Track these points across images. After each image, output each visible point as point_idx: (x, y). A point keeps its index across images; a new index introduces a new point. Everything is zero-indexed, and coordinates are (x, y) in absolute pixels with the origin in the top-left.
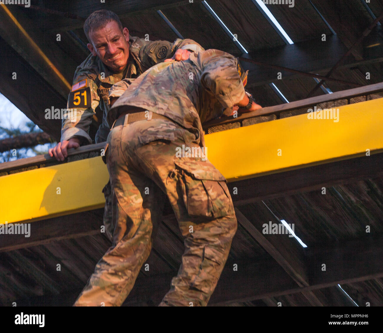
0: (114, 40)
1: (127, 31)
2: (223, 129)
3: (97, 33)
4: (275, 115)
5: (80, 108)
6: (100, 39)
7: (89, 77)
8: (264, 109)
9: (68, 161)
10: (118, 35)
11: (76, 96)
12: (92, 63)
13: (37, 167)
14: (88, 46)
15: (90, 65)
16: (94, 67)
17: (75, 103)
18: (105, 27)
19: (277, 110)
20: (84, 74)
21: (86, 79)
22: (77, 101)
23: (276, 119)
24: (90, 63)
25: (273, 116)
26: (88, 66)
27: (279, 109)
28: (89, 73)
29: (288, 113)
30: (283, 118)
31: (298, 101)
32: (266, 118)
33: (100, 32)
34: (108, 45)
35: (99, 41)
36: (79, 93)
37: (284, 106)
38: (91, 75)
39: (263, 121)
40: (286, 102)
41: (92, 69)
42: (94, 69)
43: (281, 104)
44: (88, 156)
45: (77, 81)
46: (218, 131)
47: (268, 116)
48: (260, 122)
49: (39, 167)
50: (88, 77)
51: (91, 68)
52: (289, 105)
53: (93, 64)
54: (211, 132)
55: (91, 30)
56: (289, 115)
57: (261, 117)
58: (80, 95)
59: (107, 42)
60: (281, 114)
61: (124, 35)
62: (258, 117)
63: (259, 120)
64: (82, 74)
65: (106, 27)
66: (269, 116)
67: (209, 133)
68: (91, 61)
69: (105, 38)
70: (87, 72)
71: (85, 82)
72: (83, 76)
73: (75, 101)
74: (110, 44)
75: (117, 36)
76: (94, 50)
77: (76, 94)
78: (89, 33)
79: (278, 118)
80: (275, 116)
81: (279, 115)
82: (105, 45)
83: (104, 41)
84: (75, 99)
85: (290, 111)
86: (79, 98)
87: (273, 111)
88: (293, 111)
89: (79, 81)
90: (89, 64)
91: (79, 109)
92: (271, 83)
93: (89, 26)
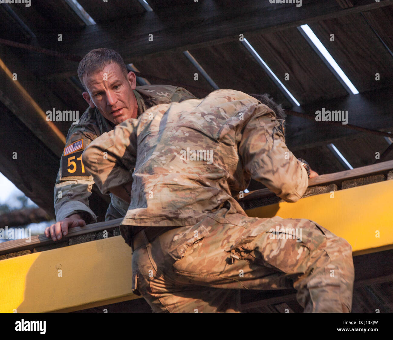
0: (114, 87)
1: (134, 76)
2: (269, 202)
3: (93, 78)
4: (336, 184)
5: (76, 177)
6: (96, 86)
7: (86, 135)
8: (321, 177)
9: (70, 243)
10: (120, 80)
11: (71, 161)
12: (89, 117)
13: (29, 251)
14: (84, 95)
15: (87, 120)
16: (91, 123)
17: (70, 171)
18: (102, 71)
19: (338, 178)
20: (79, 133)
21: (82, 139)
22: (72, 167)
23: (336, 189)
24: (87, 118)
25: (334, 186)
26: (84, 121)
27: (340, 177)
28: (85, 131)
29: (353, 183)
30: (346, 188)
31: (365, 167)
32: (324, 188)
33: (96, 77)
34: (107, 94)
35: (95, 88)
36: (74, 158)
37: (347, 173)
38: (89, 134)
39: (321, 193)
40: (349, 169)
41: (89, 125)
42: (92, 125)
43: (343, 170)
44: (96, 237)
45: (70, 142)
46: (262, 205)
47: (326, 186)
48: (316, 194)
49: (32, 252)
50: (84, 137)
51: (88, 123)
52: (354, 172)
53: (91, 119)
54: (254, 207)
55: (85, 75)
56: (353, 185)
57: (317, 187)
58: (75, 160)
59: (105, 90)
60: (343, 184)
61: (130, 82)
62: (314, 187)
63: (315, 191)
64: (76, 133)
65: (104, 70)
66: (328, 186)
67: (250, 207)
68: (88, 115)
69: (102, 84)
70: (82, 129)
71: (82, 143)
72: (78, 134)
73: (69, 168)
74: (109, 92)
75: (118, 81)
76: (91, 100)
77: (69, 159)
78: (83, 77)
79: (340, 188)
80: (335, 186)
81: (340, 185)
82: (103, 93)
83: (101, 87)
84: (69, 165)
85: (355, 180)
86: (74, 164)
87: (333, 180)
88: (359, 180)
89: (73, 142)
90: (85, 119)
91: (75, 179)
92: (330, 143)
93: (83, 70)
